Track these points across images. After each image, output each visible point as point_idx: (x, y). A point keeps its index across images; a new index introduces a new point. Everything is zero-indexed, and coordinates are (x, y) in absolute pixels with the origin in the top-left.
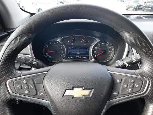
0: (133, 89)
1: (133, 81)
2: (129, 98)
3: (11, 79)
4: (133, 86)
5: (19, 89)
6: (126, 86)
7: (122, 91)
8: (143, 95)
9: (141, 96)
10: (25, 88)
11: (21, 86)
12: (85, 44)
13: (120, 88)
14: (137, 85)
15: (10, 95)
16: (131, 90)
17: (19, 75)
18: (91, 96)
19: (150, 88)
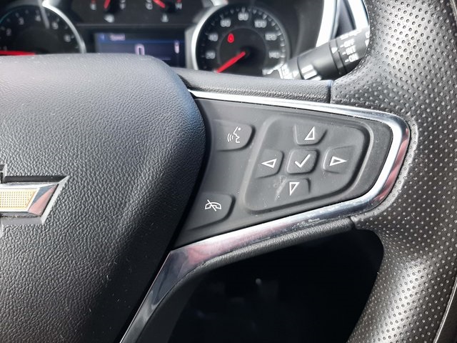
0: (311, 177)
1: (312, 136)
2: (290, 229)
4: (311, 165)
6: (273, 166)
7: (253, 193)
8: (368, 215)
9: (355, 219)
12: (165, 19)
13: (243, 175)
14: (334, 158)
16: (297, 184)
18: (43, 219)
19: (412, 170)
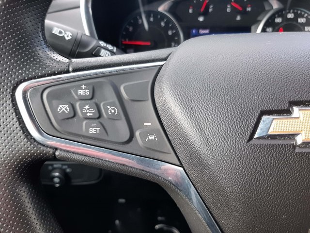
3: (31, 79)
5: (64, 119)
10: (88, 114)
11: (73, 107)
12: (238, 18)
15: (32, 140)
17: (64, 67)
